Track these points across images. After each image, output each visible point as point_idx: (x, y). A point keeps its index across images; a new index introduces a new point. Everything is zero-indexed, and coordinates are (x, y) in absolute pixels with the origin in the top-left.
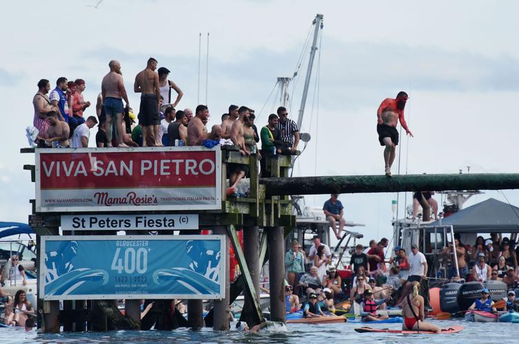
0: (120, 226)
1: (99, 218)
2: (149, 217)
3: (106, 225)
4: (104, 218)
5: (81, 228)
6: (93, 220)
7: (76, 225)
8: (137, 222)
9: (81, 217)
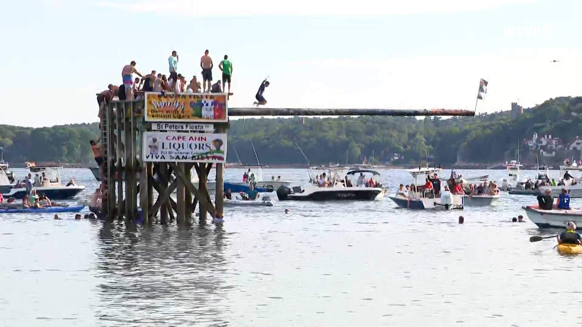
0: (179, 128)
1: (169, 125)
2: (191, 125)
3: (172, 128)
4: (172, 124)
5: (161, 129)
6: (167, 126)
7: (159, 127)
8: (186, 127)
9: (161, 124)
